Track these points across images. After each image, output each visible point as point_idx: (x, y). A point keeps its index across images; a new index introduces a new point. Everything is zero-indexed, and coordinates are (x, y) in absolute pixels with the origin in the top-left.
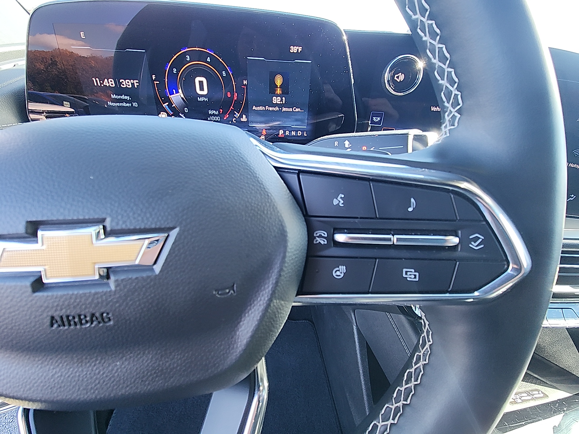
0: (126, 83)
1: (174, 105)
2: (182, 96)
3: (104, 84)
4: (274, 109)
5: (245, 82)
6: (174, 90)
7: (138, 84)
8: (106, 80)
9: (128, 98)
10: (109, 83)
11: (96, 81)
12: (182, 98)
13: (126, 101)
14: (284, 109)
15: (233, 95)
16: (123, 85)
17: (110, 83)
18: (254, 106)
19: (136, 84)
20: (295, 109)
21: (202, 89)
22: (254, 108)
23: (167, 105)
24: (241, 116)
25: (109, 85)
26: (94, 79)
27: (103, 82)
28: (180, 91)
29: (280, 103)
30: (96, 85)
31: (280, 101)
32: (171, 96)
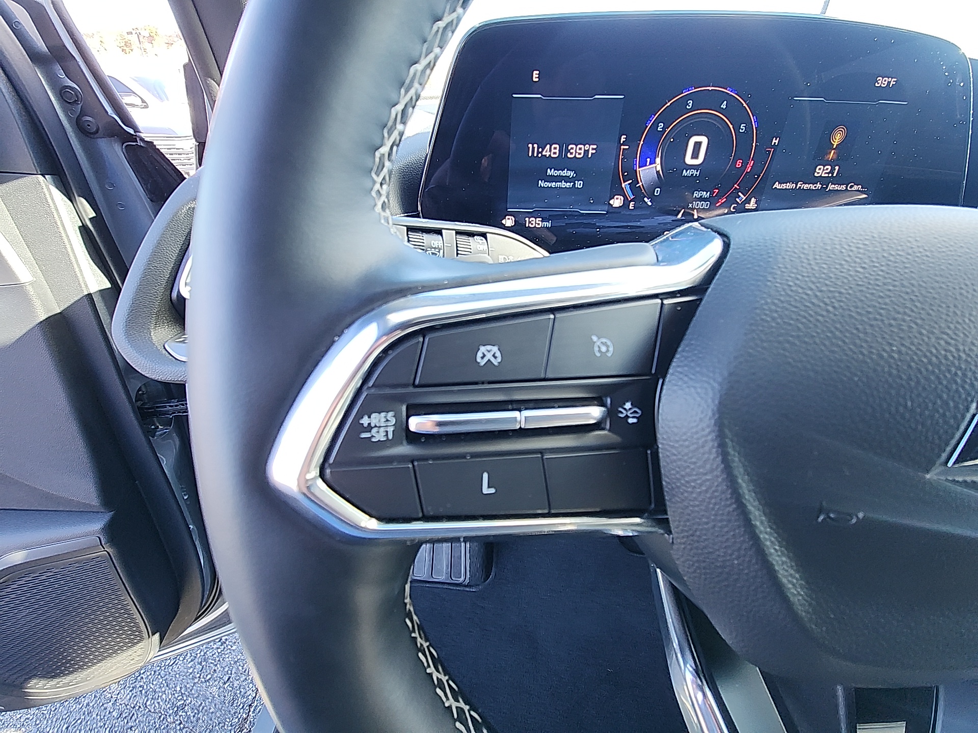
0: (577, 151)
1: (640, 184)
2: (659, 168)
3: (544, 153)
4: (812, 187)
5: (775, 141)
6: (648, 160)
7: (594, 151)
8: (548, 146)
9: (571, 174)
10: (550, 151)
11: (533, 148)
12: (658, 172)
13: (567, 179)
14: (831, 187)
15: (745, 165)
16: (571, 154)
17: (553, 151)
18: (777, 183)
19: (591, 151)
20: (851, 187)
21: (695, 155)
22: (777, 185)
23: (629, 184)
24: (748, 201)
25: (550, 155)
26: (530, 145)
27: (543, 150)
28: (658, 160)
29: (827, 175)
30: (530, 155)
31: (828, 173)
32: (640, 169)
